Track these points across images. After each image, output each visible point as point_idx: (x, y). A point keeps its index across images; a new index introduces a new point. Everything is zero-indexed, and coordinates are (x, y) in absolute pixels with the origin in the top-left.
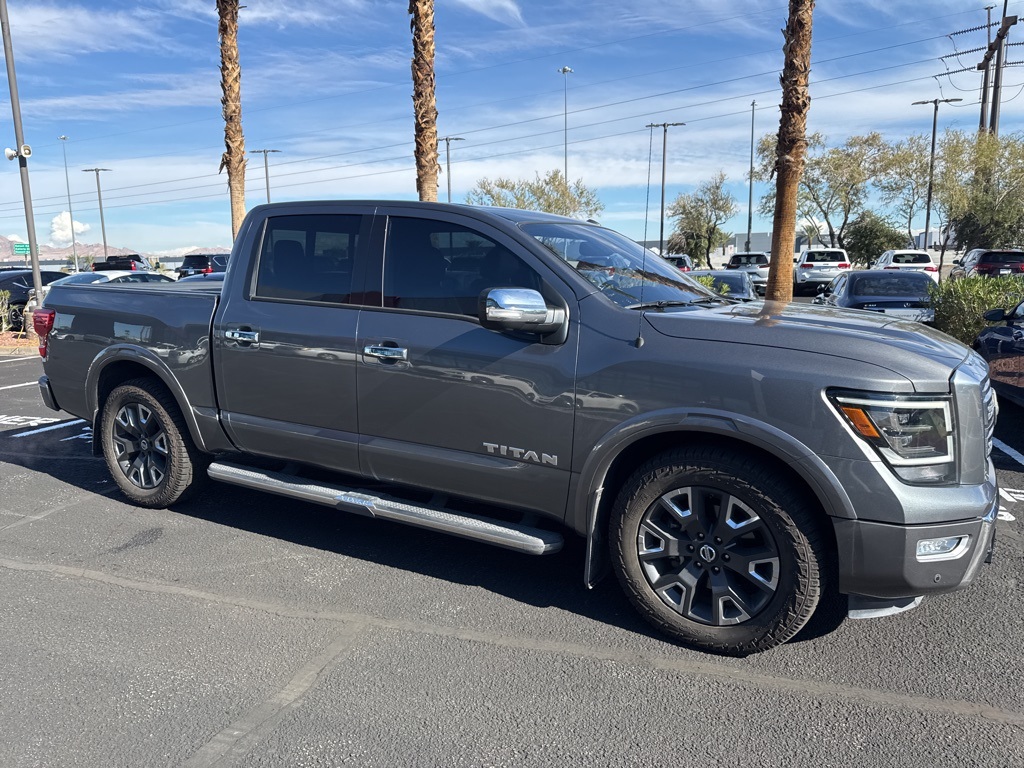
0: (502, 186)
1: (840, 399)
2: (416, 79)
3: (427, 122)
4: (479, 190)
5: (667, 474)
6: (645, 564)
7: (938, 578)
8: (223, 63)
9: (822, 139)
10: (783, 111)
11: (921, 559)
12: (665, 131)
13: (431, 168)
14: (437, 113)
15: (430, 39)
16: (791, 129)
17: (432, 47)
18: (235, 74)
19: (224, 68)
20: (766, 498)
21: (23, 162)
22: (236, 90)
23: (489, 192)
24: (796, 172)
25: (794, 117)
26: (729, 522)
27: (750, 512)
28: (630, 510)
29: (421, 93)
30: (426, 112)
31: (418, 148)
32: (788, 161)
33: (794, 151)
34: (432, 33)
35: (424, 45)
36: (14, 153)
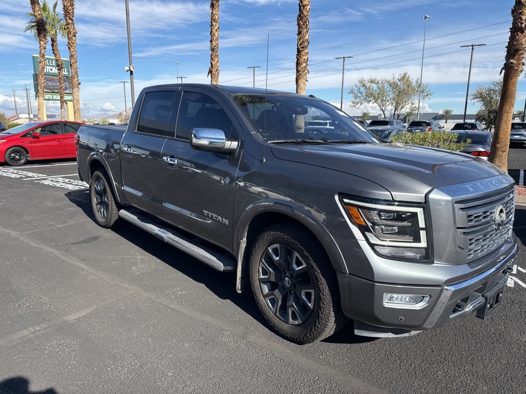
0: (372, 82)
1: (346, 200)
2: (299, 25)
3: (303, 47)
4: (358, 85)
5: (269, 236)
6: (261, 283)
7: (401, 319)
8: (212, 23)
10: (511, 32)
11: (386, 305)
12: (473, 49)
13: (303, 72)
14: (309, 42)
15: (307, 3)
16: (515, 43)
17: (308, 7)
18: (216, 28)
19: (212, 25)
20: (307, 254)
21: (131, 73)
22: (217, 35)
23: (364, 85)
24: (517, 70)
25: (518, 35)
26: (295, 266)
27: (303, 262)
28: (255, 253)
29: (301, 32)
30: (303, 42)
31: (297, 61)
32: (512, 63)
33: (516, 57)
35: (304, 6)
36: (128, 69)
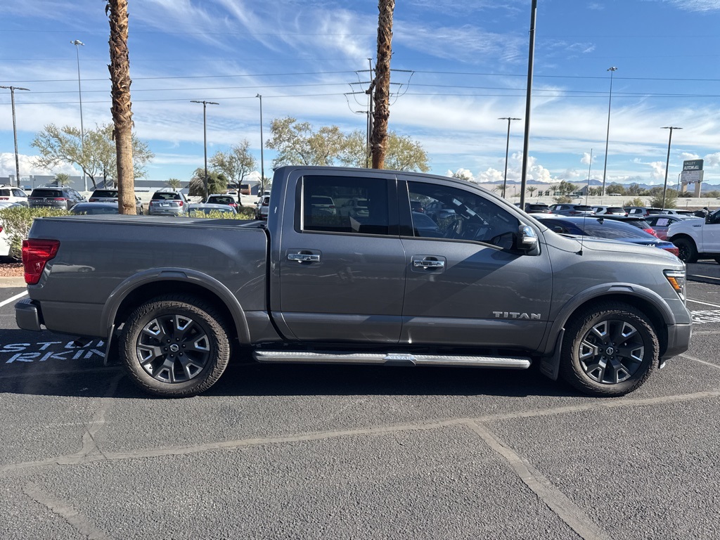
3: (125, 88)
5: (598, 316)
9: (310, 127)
14: (131, 82)
15: (126, 24)
16: (379, 129)
17: (128, 30)
27: (633, 328)
28: (578, 336)
30: (124, 80)
32: (380, 147)
33: (383, 142)
34: (126, 19)
35: (121, 28)
